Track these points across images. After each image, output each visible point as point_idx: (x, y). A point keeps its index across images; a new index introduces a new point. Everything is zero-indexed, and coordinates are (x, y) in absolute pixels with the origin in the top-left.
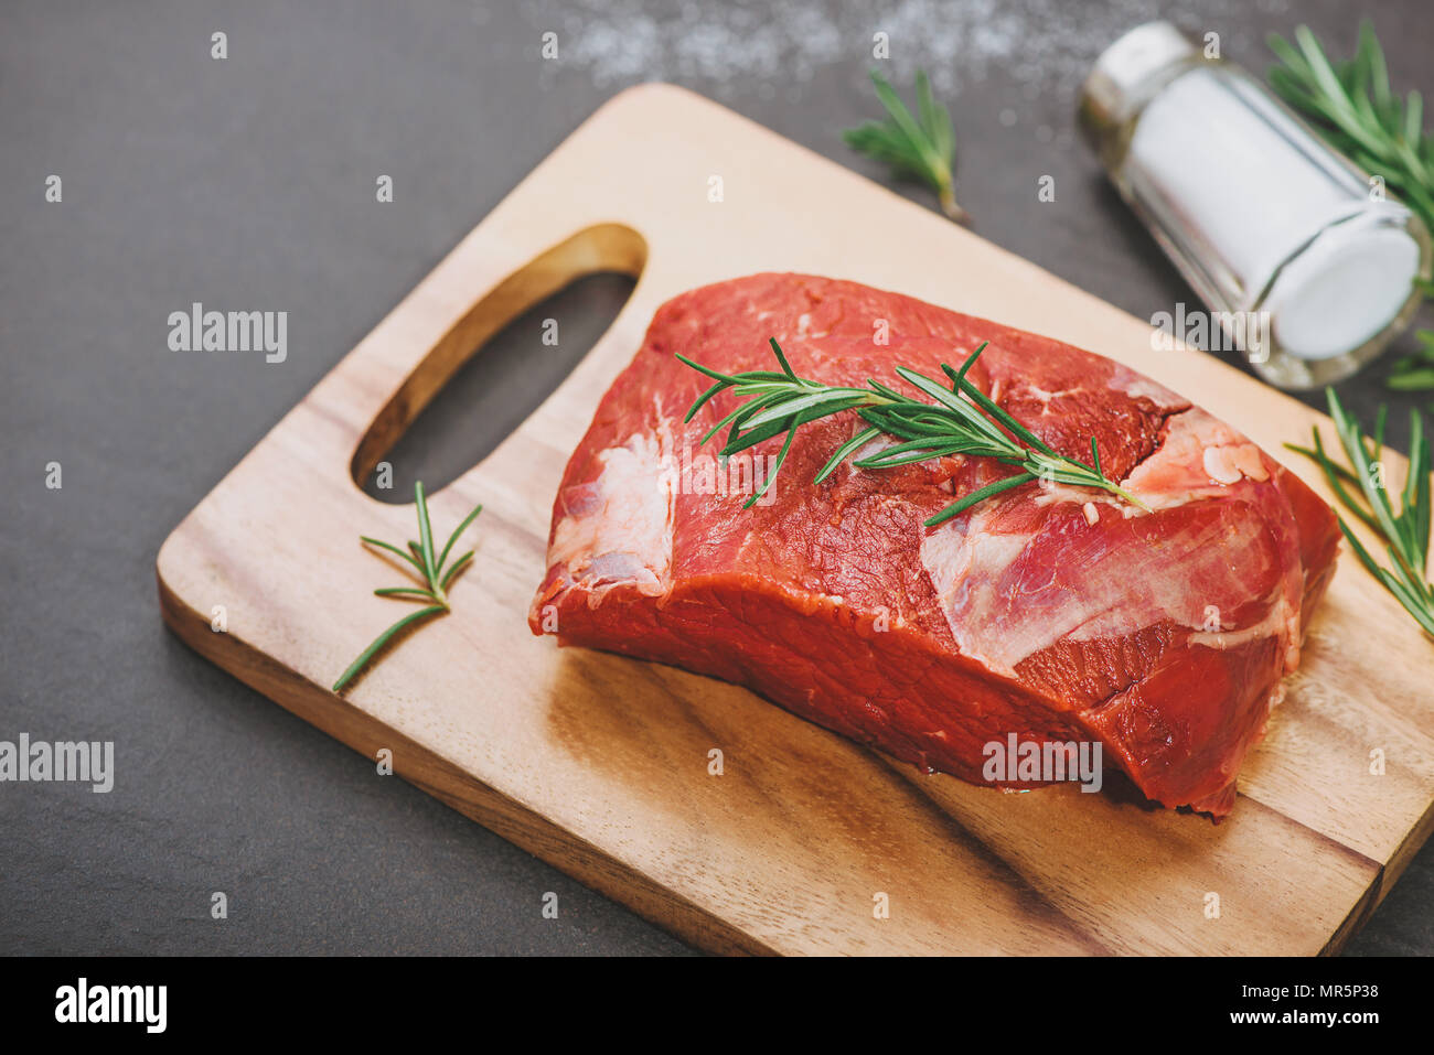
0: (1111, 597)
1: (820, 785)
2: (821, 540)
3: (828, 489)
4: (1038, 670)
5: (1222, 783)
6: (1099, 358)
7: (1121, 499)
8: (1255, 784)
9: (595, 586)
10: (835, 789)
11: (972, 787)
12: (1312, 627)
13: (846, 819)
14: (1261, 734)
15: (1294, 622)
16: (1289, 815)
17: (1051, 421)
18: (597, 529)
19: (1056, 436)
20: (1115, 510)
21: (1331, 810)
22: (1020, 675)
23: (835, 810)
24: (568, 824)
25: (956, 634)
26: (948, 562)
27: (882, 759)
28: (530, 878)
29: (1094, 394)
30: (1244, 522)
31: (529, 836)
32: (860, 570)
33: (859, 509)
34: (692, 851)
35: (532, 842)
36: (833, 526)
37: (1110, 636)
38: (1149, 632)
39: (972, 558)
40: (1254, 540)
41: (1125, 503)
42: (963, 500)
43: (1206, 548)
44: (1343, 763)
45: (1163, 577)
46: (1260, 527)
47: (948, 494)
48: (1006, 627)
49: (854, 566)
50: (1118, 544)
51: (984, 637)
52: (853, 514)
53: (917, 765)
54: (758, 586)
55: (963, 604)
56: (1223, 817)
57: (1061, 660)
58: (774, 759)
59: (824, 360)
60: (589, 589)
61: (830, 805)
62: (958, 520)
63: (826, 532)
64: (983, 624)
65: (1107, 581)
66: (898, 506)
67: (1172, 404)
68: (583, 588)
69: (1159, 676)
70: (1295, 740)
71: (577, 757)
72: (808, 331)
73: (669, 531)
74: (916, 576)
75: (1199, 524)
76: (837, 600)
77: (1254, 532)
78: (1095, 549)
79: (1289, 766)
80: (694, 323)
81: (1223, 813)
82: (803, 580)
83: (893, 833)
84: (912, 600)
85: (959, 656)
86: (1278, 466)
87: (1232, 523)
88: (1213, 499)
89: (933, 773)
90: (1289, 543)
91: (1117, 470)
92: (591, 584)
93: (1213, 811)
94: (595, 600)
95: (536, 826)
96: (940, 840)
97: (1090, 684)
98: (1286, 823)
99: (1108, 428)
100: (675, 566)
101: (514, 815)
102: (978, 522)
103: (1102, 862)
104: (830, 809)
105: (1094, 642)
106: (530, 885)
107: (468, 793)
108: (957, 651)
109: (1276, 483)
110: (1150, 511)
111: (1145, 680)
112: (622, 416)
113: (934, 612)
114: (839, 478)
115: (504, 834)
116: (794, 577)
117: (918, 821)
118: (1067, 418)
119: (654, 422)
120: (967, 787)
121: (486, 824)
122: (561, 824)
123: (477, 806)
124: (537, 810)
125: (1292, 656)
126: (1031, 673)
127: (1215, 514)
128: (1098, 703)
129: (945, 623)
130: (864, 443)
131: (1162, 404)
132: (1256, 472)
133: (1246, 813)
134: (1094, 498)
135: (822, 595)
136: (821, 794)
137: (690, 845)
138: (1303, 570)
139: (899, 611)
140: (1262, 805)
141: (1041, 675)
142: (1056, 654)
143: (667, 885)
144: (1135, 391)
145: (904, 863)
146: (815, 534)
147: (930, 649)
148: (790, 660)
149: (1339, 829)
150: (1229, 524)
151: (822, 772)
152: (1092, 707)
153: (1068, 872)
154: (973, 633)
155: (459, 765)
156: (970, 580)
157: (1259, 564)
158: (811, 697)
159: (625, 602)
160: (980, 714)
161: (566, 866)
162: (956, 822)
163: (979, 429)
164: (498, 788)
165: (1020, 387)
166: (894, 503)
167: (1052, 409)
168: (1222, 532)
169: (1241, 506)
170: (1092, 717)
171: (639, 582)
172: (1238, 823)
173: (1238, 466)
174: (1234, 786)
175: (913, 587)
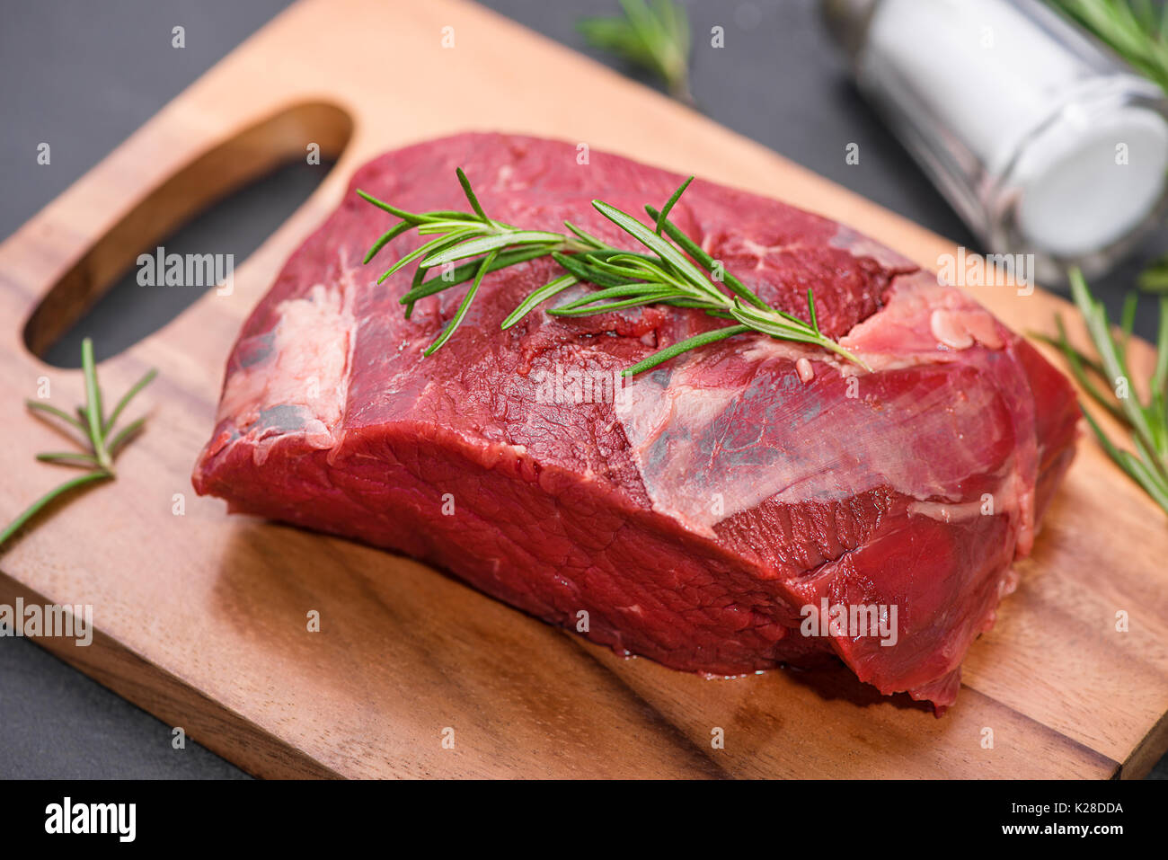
0: (824, 458)
1: (506, 667)
2: (507, 390)
3: (518, 339)
4: (740, 531)
5: (945, 667)
6: (822, 219)
7: (838, 357)
8: (983, 676)
9: (261, 439)
10: (521, 670)
11: (671, 672)
12: (1049, 515)
13: (529, 701)
14: (989, 621)
15: (1026, 499)
16: (1018, 708)
17: (765, 275)
18: (268, 381)
19: (769, 290)
20: (831, 368)
21: (1065, 705)
22: (719, 536)
23: (519, 693)
24: (226, 699)
25: (648, 489)
26: (644, 415)
27: (575, 643)
28: (186, 762)
29: (814, 251)
30: (974, 389)
31: (186, 715)
32: (547, 421)
33: (551, 360)
34: (360, 731)
35: (190, 723)
36: (521, 375)
37: (822, 500)
38: (866, 497)
39: (672, 410)
40: (985, 409)
41: (844, 361)
42: (665, 352)
43: (931, 413)
44: (1079, 657)
45: (882, 440)
46: (991, 395)
47: (650, 347)
48: (706, 485)
49: (541, 416)
50: (833, 403)
51: (680, 494)
52: (543, 364)
53: (612, 648)
54: (433, 436)
55: (660, 457)
56: (944, 708)
57: (764, 522)
58: (456, 637)
59: (523, 209)
60: (255, 442)
61: (515, 687)
62: (658, 372)
63: (513, 381)
64: (681, 480)
65: (821, 443)
66: (593, 357)
67: (899, 265)
68: (249, 442)
69: (875, 544)
70: (1027, 631)
71: (241, 631)
72: (508, 183)
73: (344, 381)
74: (608, 428)
75: (924, 388)
76: (520, 450)
77: (985, 399)
78: (808, 407)
79: (1020, 659)
80: (389, 180)
81: (944, 702)
82: (483, 430)
83: (581, 718)
84: (603, 452)
85: (653, 512)
86: (1012, 335)
87: (961, 389)
88: (940, 364)
89: (629, 656)
90: (1022, 416)
91: (836, 329)
92: (259, 436)
93: (934, 699)
94: (260, 456)
95: (193, 703)
96: (632, 726)
97: (799, 550)
98: (1015, 717)
99: (827, 283)
100: (347, 416)
101: (170, 692)
102: (679, 377)
103: (809, 754)
104: (514, 691)
105: (804, 505)
106: (186, 769)
107: (122, 668)
108: (650, 507)
109: (1010, 352)
110: (871, 370)
111: (859, 550)
112: (305, 270)
113: (626, 465)
114: (530, 327)
115: (161, 716)
116: (474, 426)
117: (610, 705)
118: (783, 273)
119: (338, 274)
120: (666, 671)
121: (142, 705)
122: (219, 699)
123: (133, 683)
124: (193, 684)
125: (1025, 536)
126: (732, 535)
127: (941, 379)
128: (807, 571)
129: (638, 478)
130: (560, 292)
131: (886, 264)
132: (988, 338)
133: (971, 706)
134: (809, 356)
135: (503, 444)
136: (505, 674)
137: (358, 725)
138: (1039, 445)
139: (588, 463)
140: (989, 698)
141: (743, 537)
142: (761, 515)
143: (330, 766)
144: (858, 250)
145: (592, 749)
146: (501, 386)
147: (621, 505)
148: (472, 524)
149: (1072, 724)
150: (957, 390)
151: (508, 653)
152: (801, 576)
153: (773, 763)
154: (669, 489)
155: (112, 636)
156: (667, 434)
157: (990, 433)
158: (496, 568)
159: (293, 456)
160: (677, 585)
161: (225, 749)
162: (651, 707)
163: (685, 277)
164: (152, 660)
165: (733, 241)
166: (589, 353)
167: (768, 263)
168: (949, 397)
169: (971, 372)
170: (799, 585)
171: (308, 433)
172: (961, 716)
173: (970, 331)
174: (957, 674)
175: (605, 439)
